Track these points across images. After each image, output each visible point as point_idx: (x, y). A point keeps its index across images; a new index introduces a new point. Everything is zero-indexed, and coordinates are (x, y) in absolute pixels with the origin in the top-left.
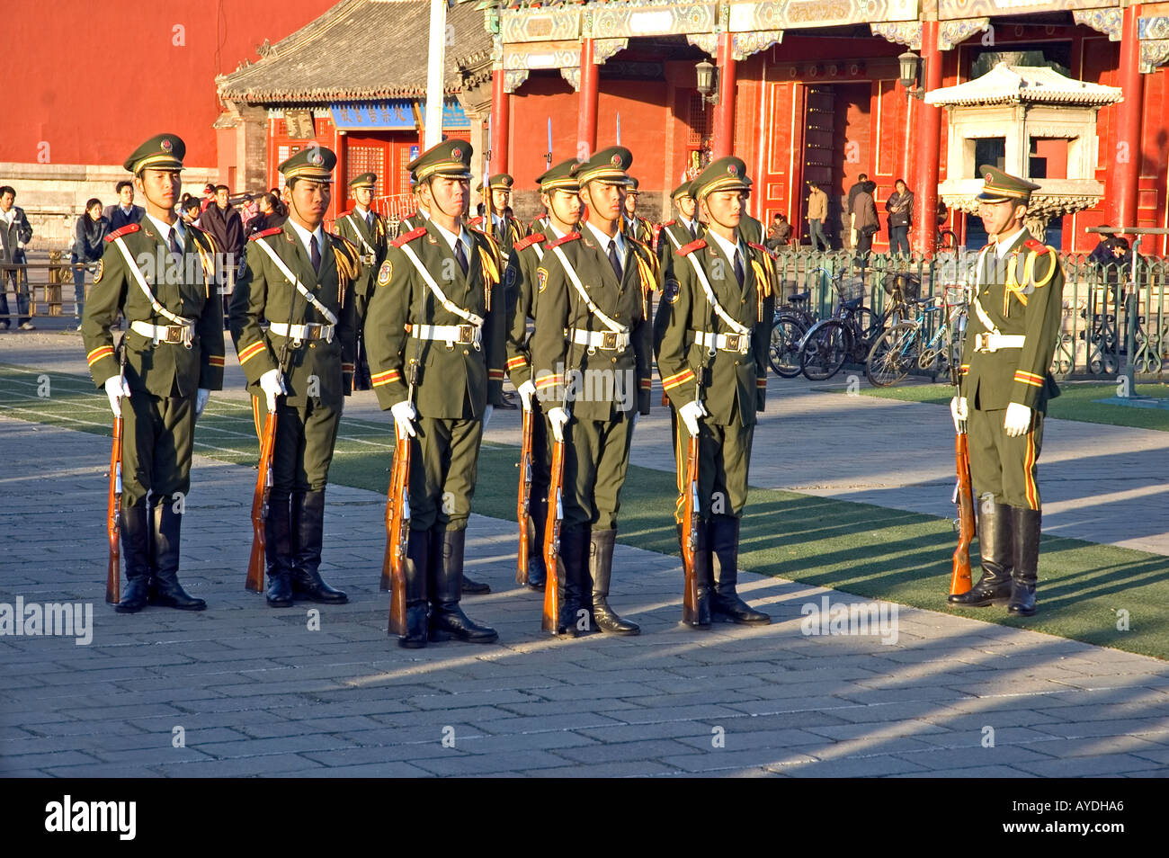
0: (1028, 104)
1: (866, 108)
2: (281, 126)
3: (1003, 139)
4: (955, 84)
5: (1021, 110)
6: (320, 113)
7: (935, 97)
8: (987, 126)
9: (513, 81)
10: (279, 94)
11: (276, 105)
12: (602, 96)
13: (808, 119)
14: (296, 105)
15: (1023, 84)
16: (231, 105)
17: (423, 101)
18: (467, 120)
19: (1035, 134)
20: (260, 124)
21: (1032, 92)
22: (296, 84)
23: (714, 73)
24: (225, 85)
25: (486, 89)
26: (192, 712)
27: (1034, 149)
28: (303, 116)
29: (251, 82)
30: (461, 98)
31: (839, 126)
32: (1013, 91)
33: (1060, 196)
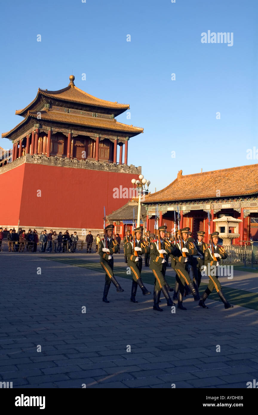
0: (228, 222)
1: (203, 222)
2: (115, 223)
3: (225, 227)
4: (216, 219)
5: (227, 223)
6: (121, 221)
7: (214, 220)
8: (222, 225)
9: (150, 217)
10: (115, 219)
11: (115, 220)
12: (163, 219)
13: (194, 223)
14: (117, 220)
15: (228, 219)
16: (108, 220)
17: (137, 220)
18: (143, 223)
19: (230, 226)
20: (112, 223)
21: (229, 220)
22: (118, 217)
23: (180, 216)
24: (107, 217)
25: (145, 218)
26: (102, 315)
27: (229, 229)
28: (118, 222)
29: (111, 217)
30: (142, 219)
31: (199, 225)
32: (226, 220)
33: (233, 236)
